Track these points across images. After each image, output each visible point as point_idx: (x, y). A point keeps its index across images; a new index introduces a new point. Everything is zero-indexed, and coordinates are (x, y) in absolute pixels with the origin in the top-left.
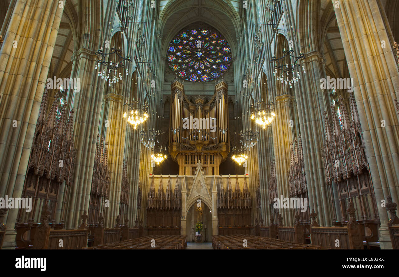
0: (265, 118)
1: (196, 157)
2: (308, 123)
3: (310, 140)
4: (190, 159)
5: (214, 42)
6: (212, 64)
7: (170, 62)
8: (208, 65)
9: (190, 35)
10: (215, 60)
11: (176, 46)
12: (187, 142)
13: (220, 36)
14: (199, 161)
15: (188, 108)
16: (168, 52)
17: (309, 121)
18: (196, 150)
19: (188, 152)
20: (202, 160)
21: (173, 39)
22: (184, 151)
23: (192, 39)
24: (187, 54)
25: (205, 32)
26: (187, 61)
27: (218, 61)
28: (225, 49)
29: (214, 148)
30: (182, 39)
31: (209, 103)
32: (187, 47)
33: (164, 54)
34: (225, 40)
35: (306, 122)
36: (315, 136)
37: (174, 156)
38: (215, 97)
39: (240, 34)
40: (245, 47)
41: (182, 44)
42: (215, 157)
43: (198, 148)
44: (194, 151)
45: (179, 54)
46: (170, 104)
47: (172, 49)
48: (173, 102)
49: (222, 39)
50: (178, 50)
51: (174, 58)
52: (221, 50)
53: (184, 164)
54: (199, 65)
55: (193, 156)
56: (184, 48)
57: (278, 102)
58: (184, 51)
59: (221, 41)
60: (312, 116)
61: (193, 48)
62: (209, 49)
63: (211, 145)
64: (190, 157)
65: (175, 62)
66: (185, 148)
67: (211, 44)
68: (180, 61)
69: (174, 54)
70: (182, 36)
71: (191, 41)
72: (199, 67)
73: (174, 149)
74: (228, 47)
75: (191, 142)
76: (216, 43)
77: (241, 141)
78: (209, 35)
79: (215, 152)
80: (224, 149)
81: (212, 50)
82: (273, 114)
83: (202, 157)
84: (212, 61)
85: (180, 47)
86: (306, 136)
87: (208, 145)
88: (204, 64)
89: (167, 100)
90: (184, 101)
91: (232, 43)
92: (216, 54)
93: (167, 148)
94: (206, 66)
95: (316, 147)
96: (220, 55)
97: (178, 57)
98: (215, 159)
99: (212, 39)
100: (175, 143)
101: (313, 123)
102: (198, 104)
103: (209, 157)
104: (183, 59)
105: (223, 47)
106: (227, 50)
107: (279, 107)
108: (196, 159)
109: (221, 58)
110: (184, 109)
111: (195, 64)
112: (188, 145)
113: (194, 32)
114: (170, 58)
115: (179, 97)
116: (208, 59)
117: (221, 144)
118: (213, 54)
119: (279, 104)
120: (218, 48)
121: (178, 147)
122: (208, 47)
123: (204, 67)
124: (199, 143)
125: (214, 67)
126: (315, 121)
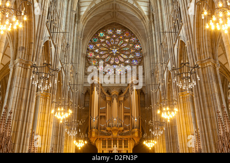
0: (169, 113)
1: (112, 141)
2: (204, 119)
3: (206, 133)
4: (107, 144)
5: (127, 40)
6: (125, 59)
7: (90, 58)
8: (122, 60)
9: (106, 34)
10: (128, 55)
11: (94, 44)
12: (104, 129)
13: (132, 35)
14: (115, 146)
15: (105, 99)
16: (88, 49)
17: (206, 118)
18: (112, 136)
19: (105, 137)
20: (118, 144)
21: (92, 38)
22: (101, 137)
23: (108, 37)
24: (104, 51)
25: (119, 31)
26: (104, 57)
27: (131, 56)
28: (136, 46)
29: (128, 134)
30: (99, 38)
31: (123, 94)
32: (104, 45)
33: (85, 52)
34: (137, 38)
35: (203, 119)
36: (210, 131)
37: (93, 140)
38: (128, 89)
39: (149, 34)
40: (153, 46)
41: (99, 42)
42: (128, 141)
43: (114, 134)
44: (110, 137)
45: (97, 51)
46: (89, 94)
47: (91, 47)
48: (92, 93)
49: (134, 37)
50: (96, 47)
51: (93, 55)
52: (133, 47)
53: (101, 148)
54: (115, 60)
55: (110, 141)
56: (101, 46)
57: (181, 97)
58: (101, 48)
59: (133, 39)
60: (208, 114)
61: (109, 46)
62: (122, 46)
63: (125, 131)
64: (107, 142)
65: (94, 58)
66: (102, 134)
67: (125, 42)
68: (98, 57)
69: (92, 51)
70: (99, 35)
71: (107, 39)
72: (115, 62)
73: (94, 135)
74: (139, 44)
75: (108, 129)
76: (129, 41)
77: (150, 130)
78: (122, 34)
79: (128, 137)
80: (136, 134)
81: (126, 47)
82: (176, 109)
83: (118, 142)
84: (125, 57)
85: (98, 45)
86: (203, 131)
87: (123, 131)
88: (119, 60)
89: (87, 91)
90: (102, 92)
91: (142, 41)
92: (129, 50)
93: (88, 135)
94: (120, 61)
95: (212, 140)
96: (132, 51)
97: (95, 53)
98: (128, 144)
99: (125, 38)
100: (94, 130)
101: (208, 119)
102: (113, 95)
103: (123, 142)
104: (101, 55)
105: (135, 44)
106: (139, 46)
107: (181, 101)
108: (112, 144)
109: (134, 53)
110: (102, 100)
111: (111, 60)
112: (105, 131)
113: (110, 32)
114: (89, 54)
115: (97, 89)
116: (122, 55)
117: (133, 130)
118: (126, 51)
119: (181, 99)
120: (131, 45)
121: (97, 133)
122: (122, 44)
123: (118, 62)
124: (115, 130)
125: (127, 62)
126: (210, 117)
